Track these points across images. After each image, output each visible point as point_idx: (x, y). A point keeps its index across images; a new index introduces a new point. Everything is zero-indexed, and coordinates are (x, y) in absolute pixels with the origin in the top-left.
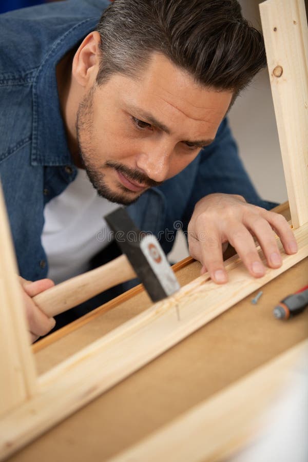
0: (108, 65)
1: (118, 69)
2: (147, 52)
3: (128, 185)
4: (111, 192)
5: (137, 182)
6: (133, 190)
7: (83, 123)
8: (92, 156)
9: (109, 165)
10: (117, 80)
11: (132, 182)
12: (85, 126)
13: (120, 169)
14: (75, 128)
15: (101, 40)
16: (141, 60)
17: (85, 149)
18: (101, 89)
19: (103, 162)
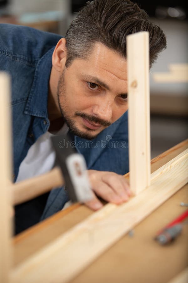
0: (71, 55)
1: (76, 55)
2: (92, 43)
3: (89, 126)
4: (80, 131)
5: (94, 123)
6: (93, 129)
7: (61, 92)
8: (67, 110)
9: (77, 115)
10: (77, 63)
11: (91, 123)
12: (61, 93)
13: (83, 116)
14: (57, 96)
15: (66, 42)
16: (88, 48)
17: (63, 107)
18: (68, 69)
19: (73, 113)
